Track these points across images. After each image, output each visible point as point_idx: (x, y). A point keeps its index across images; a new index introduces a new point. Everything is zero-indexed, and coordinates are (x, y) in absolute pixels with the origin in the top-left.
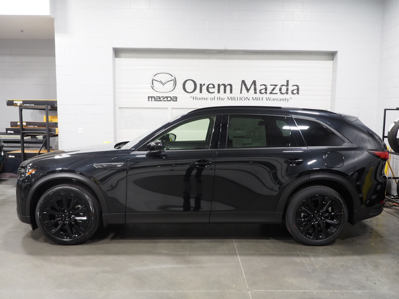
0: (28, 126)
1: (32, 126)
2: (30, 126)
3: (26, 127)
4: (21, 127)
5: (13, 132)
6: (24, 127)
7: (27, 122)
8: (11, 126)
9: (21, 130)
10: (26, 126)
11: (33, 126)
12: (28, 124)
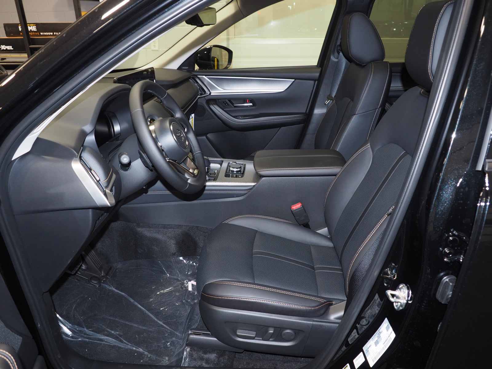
0: (42, 34)
1: (49, 34)
2: (45, 34)
3: (37, 36)
4: (26, 35)
5: (11, 47)
6: (33, 35)
7: (37, 25)
8: (8, 34)
9: (27, 42)
10: (38, 33)
11: (52, 34)
12: (41, 27)
